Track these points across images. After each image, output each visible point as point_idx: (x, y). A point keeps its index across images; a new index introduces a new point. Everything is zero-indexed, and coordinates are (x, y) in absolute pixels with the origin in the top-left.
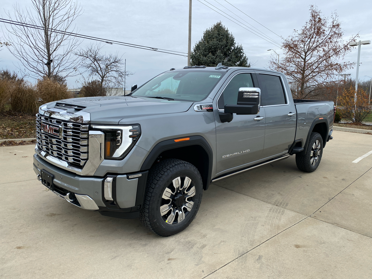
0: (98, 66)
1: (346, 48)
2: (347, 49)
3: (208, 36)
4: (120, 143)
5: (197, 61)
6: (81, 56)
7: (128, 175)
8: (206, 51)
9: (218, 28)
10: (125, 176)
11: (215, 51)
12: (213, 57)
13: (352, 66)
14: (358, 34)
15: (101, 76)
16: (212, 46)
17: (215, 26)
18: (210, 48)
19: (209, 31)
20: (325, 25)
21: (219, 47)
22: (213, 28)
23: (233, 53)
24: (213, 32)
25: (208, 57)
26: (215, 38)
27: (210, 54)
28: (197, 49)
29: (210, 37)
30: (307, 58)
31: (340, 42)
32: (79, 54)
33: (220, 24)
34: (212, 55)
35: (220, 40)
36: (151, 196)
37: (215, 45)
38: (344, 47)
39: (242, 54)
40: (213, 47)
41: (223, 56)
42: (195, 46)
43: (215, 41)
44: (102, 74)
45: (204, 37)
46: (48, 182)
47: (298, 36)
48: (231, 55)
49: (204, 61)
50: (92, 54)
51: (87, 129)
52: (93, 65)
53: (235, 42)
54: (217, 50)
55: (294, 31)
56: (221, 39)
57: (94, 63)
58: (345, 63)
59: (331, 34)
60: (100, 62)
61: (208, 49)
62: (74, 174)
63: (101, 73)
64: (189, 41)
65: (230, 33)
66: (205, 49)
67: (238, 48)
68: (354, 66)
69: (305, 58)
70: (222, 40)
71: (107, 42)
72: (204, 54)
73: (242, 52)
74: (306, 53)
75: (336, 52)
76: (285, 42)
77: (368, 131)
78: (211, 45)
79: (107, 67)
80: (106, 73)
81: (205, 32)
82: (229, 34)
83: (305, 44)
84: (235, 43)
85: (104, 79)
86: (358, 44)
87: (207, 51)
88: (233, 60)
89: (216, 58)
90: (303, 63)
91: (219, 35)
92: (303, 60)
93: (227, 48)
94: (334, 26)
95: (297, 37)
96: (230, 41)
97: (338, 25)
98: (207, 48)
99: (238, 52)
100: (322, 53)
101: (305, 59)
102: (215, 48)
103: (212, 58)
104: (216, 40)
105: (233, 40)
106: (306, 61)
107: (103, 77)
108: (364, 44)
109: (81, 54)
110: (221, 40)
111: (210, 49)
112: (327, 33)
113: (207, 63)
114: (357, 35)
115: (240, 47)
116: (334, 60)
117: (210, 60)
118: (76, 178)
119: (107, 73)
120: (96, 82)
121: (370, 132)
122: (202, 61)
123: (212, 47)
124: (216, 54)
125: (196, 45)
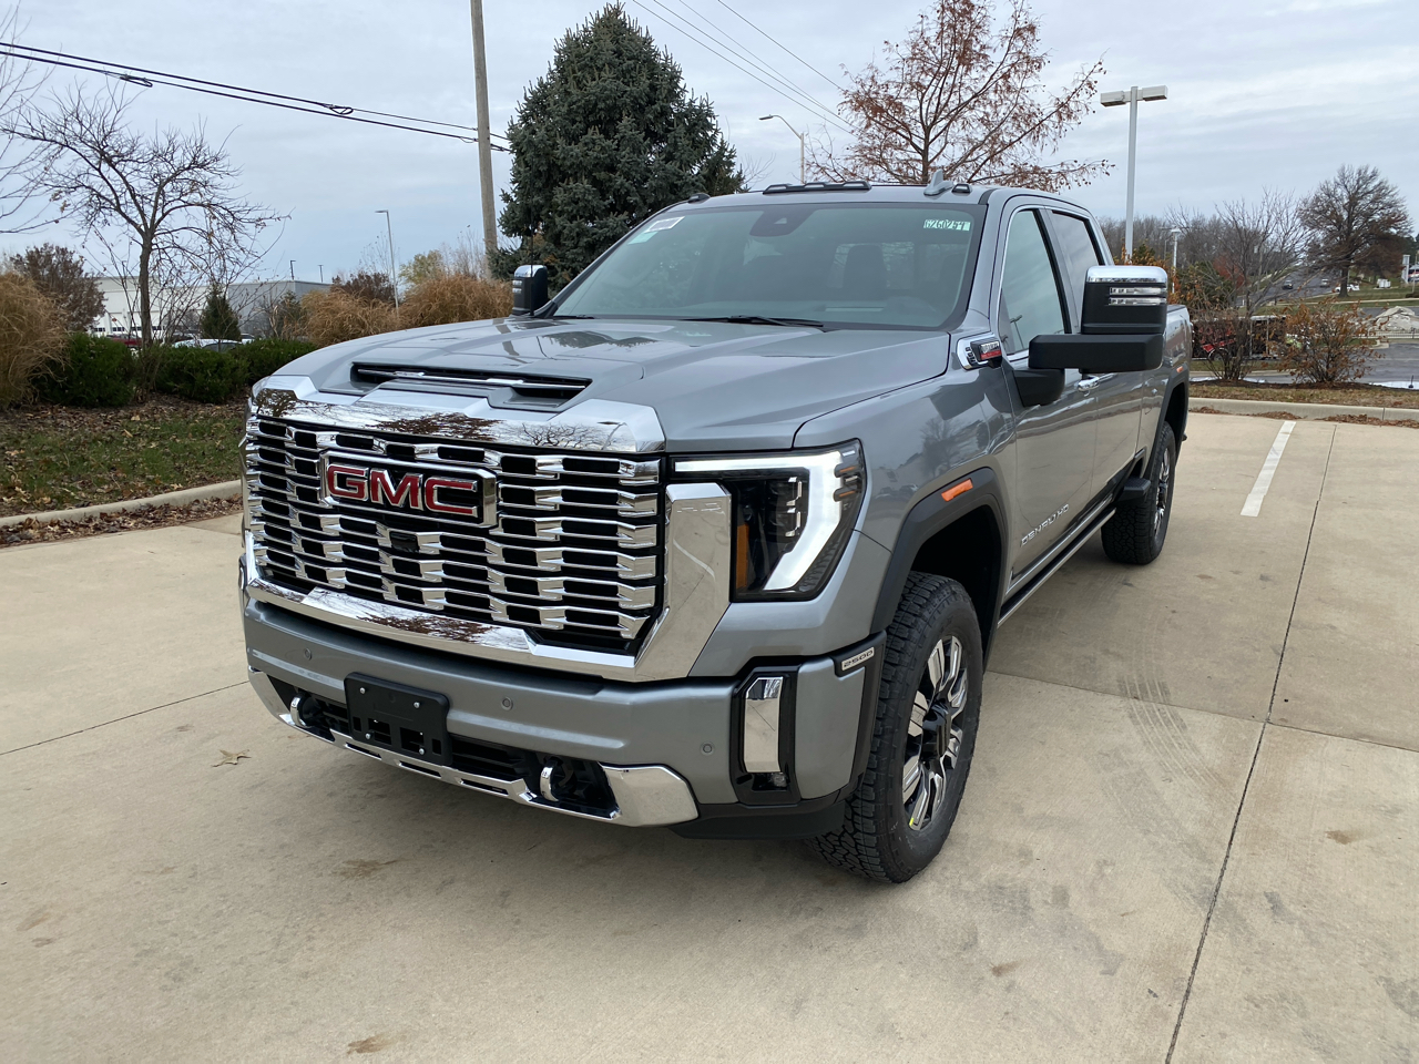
0: (119, 186)
1: (1063, 109)
2: (1069, 117)
3: (578, 58)
4: (798, 525)
5: (544, 162)
6: (34, 138)
7: (838, 658)
8: (574, 122)
9: (611, 29)
10: (829, 663)
11: (613, 121)
12: (609, 142)
13: (1085, 176)
14: (1100, 63)
15: (139, 230)
16: (598, 99)
17: (601, 20)
18: (590, 109)
19: (577, 39)
20: (986, 28)
21: (625, 104)
22: (589, 25)
23: (681, 130)
24: (596, 43)
25: (586, 144)
26: (607, 67)
27: (594, 133)
28: (532, 109)
29: (586, 65)
30: (934, 149)
31: (1032, 89)
32: (23, 131)
33: (617, 11)
34: (602, 136)
35: (626, 76)
36: (883, 731)
37: (608, 98)
38: (1057, 111)
39: (710, 133)
40: (601, 105)
41: (645, 139)
42: (526, 98)
43: (607, 82)
44: (144, 220)
45: (559, 62)
46: (403, 731)
47: (901, 66)
48: (675, 137)
49: (572, 160)
50: (84, 129)
51: (655, 479)
52: (96, 182)
53: (681, 85)
54: (618, 116)
55: (885, 46)
56: (629, 72)
57: (99, 170)
58: (1062, 164)
59: (1009, 62)
60: (128, 168)
61: (581, 111)
62: (594, 682)
63: (134, 214)
64: (477, 78)
65: (661, 50)
66: (570, 111)
67: (695, 110)
68: (1091, 176)
69: (927, 147)
70: (631, 77)
71: (128, 78)
72: (567, 132)
73: (710, 127)
74: (927, 130)
75: (1032, 125)
76: (856, 88)
77: (1204, 403)
78: (594, 94)
79: (161, 187)
80: (159, 215)
81: (559, 42)
82: (657, 54)
83: (923, 95)
84: (683, 90)
85: (154, 241)
86: (1128, 98)
87: (578, 119)
88: (684, 156)
89: (617, 150)
90: (920, 167)
91: (618, 54)
92: (919, 157)
93: (657, 107)
94: (1018, 32)
95: (897, 68)
96: (663, 81)
97: (1032, 29)
98: (579, 107)
99: (695, 124)
100: (979, 133)
101: (924, 153)
102: (609, 109)
103: (603, 148)
104: (611, 76)
105: (674, 77)
106: (929, 159)
107: (149, 233)
108: (1146, 99)
109: (33, 129)
110: (628, 76)
111: (590, 113)
112: (996, 57)
113: (585, 168)
114: (1099, 67)
115: (701, 105)
116: (1024, 153)
117: (596, 158)
118: (605, 695)
119: (164, 215)
120: (49, 257)
121: (1209, 406)
122: (564, 159)
123: (596, 104)
124: (616, 131)
125: (529, 95)
